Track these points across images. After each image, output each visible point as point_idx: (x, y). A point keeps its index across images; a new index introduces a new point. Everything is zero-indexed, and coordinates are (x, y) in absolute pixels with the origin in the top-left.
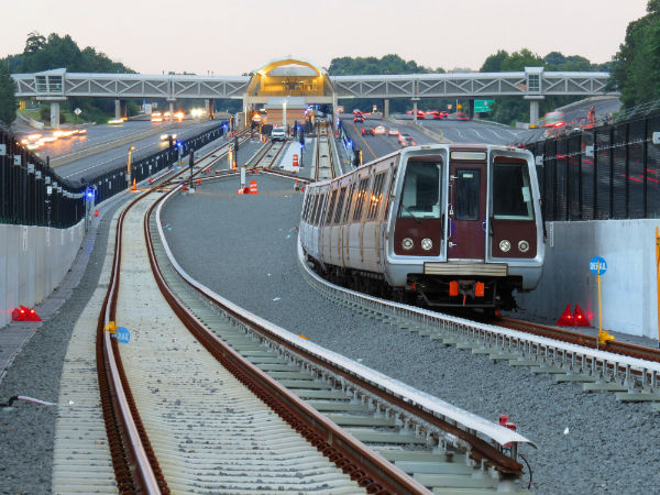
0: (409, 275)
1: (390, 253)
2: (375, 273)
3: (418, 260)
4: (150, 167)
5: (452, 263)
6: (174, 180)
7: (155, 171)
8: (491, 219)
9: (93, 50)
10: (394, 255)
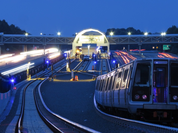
0: (138, 109)
1: (130, 101)
2: (124, 109)
3: (141, 103)
4: (36, 71)
5: (154, 104)
6: (45, 76)
7: (38, 72)
8: (170, 87)
9: (14, 26)
10: (132, 101)
